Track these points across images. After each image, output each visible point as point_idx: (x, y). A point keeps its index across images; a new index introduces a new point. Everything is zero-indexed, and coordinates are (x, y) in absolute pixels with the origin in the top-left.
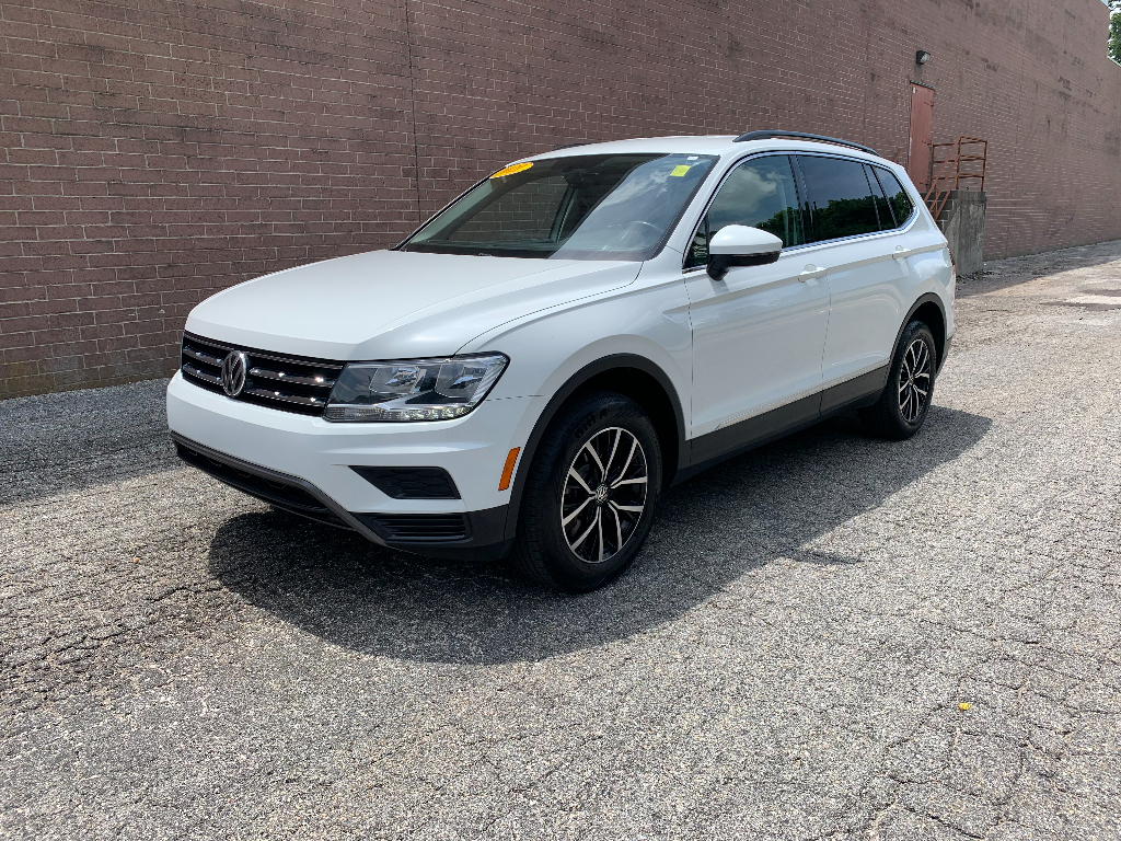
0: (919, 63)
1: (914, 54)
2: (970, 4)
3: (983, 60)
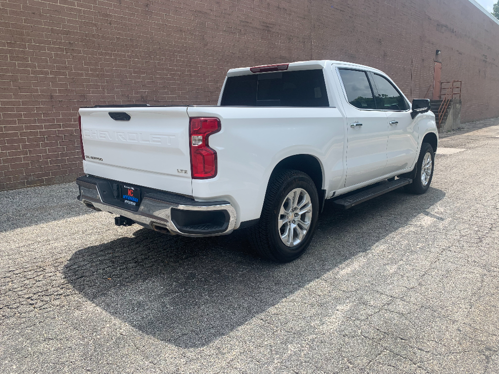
0: (437, 54)
1: (435, 51)
2: (453, 31)
3: (458, 51)
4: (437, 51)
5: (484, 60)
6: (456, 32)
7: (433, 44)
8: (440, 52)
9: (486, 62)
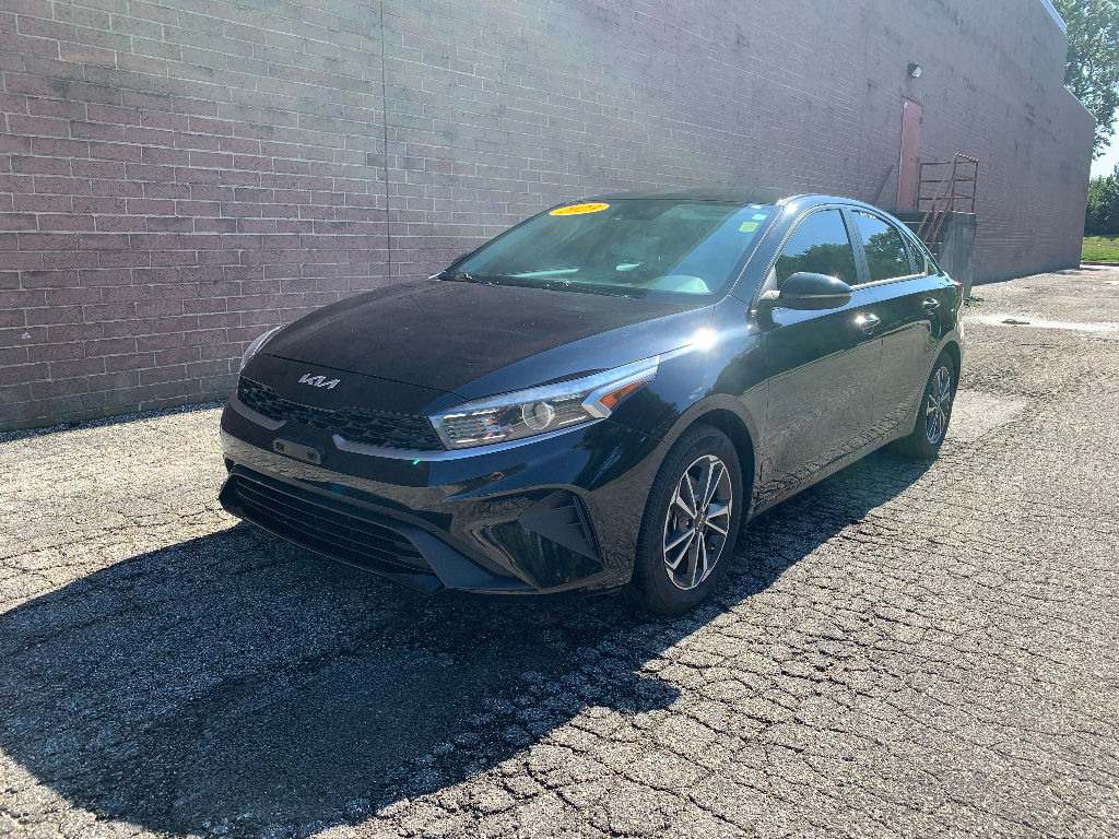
0: (910, 74)
1: (906, 66)
2: (955, 19)
3: (964, 78)
4: (912, 68)
5: (1028, 119)
6: (962, 22)
7: (899, 43)
8: (918, 73)
9: (1032, 123)
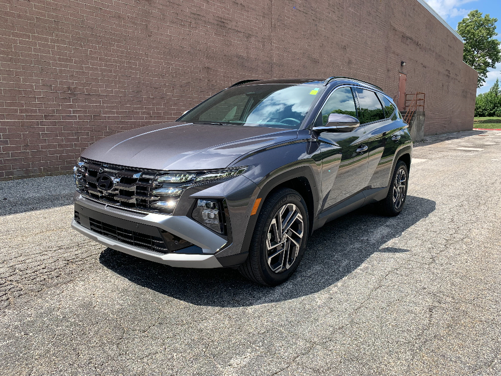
0: (402, 65)
1: (400, 63)
3: (422, 64)
4: (402, 63)
5: (447, 75)
6: (420, 45)
7: (398, 55)
